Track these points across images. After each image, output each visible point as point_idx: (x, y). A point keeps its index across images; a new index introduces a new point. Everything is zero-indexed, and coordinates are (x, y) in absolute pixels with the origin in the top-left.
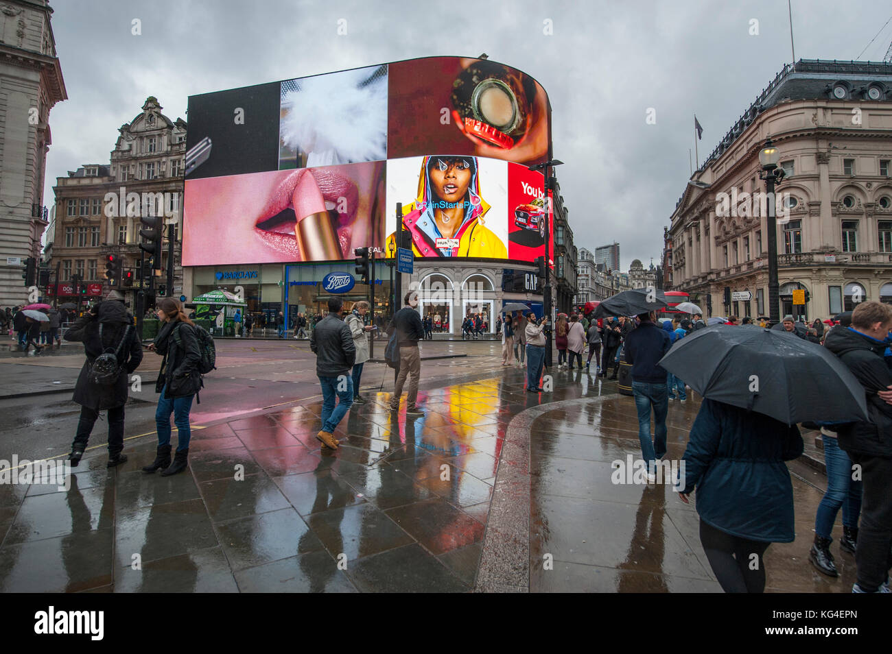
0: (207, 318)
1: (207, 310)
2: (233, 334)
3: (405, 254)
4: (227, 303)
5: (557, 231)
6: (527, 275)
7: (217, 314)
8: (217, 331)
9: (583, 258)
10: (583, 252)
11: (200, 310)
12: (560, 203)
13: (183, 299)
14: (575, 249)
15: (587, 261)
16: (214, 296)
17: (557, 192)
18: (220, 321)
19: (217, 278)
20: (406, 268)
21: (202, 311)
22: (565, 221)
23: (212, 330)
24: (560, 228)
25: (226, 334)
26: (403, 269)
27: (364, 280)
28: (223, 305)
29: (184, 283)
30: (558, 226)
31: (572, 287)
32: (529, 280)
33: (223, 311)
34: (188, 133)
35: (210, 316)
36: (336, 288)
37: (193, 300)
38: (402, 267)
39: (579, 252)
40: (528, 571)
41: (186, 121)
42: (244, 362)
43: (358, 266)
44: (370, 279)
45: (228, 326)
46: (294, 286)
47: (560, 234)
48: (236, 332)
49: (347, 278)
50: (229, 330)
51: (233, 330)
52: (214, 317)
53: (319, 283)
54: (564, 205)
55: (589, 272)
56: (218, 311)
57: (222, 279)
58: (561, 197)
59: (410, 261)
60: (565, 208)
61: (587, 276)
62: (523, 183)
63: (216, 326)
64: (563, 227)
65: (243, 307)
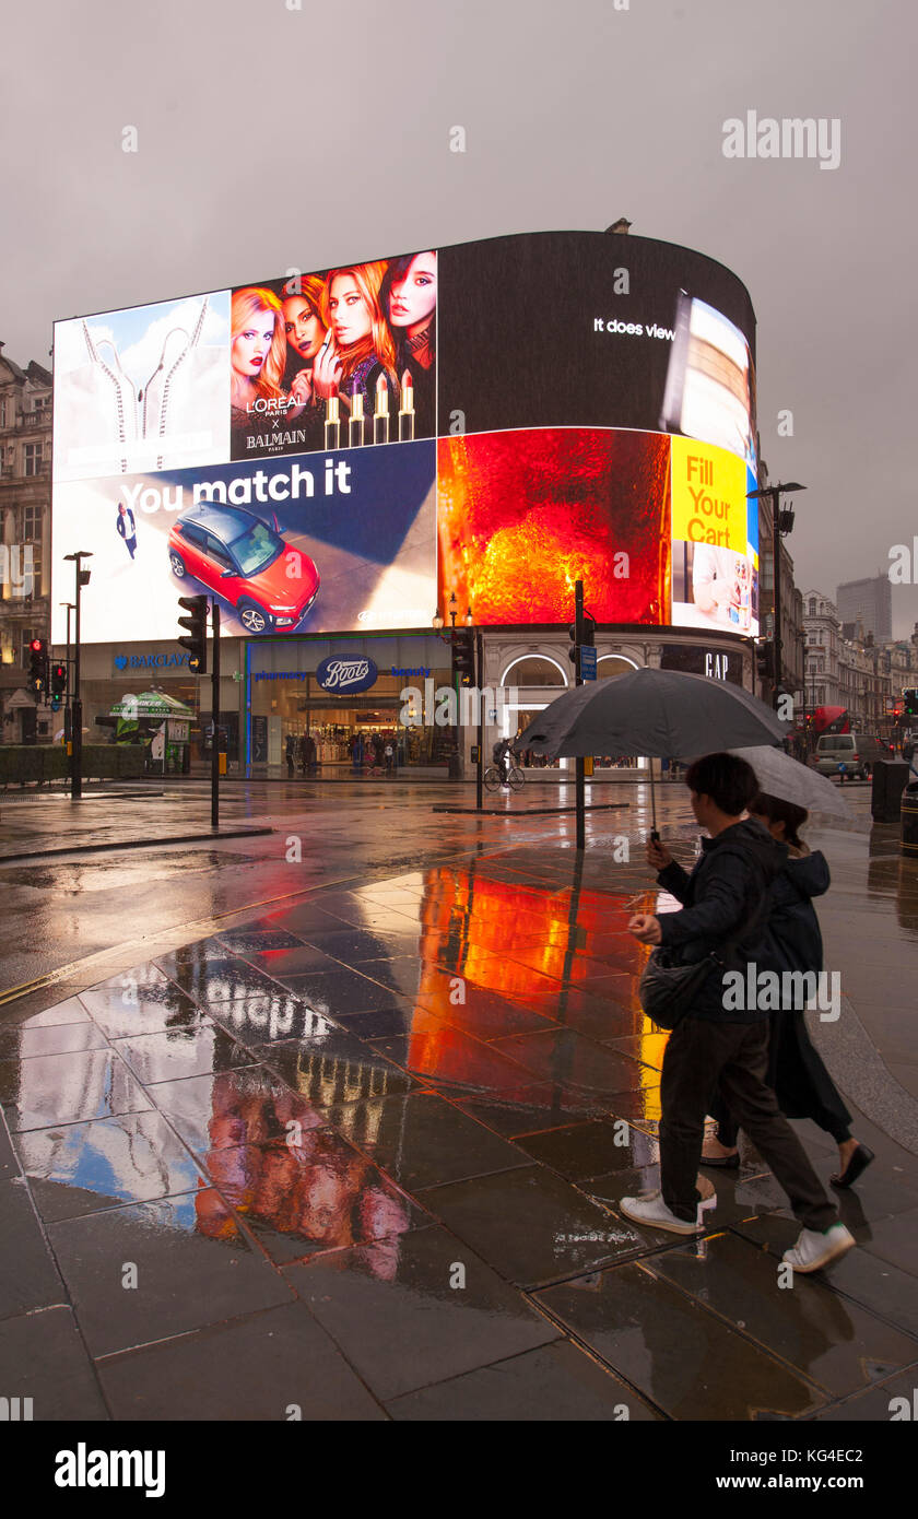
0: (137, 742)
1: (135, 729)
4: (170, 716)
6: (708, 657)
7: (153, 735)
8: (154, 765)
9: (813, 612)
10: (813, 601)
11: (123, 729)
14: (797, 595)
15: (822, 619)
16: (146, 703)
18: (158, 748)
19: (117, 666)
21: (127, 730)
23: (145, 763)
25: (169, 771)
28: (161, 720)
31: (791, 675)
32: (712, 666)
33: (162, 729)
35: (141, 739)
36: (342, 684)
39: (806, 600)
45: (171, 758)
46: (260, 682)
49: (363, 666)
52: (147, 741)
53: (308, 675)
55: (826, 643)
56: (153, 730)
57: (125, 669)
61: (822, 649)
63: (151, 756)
65: (191, 721)
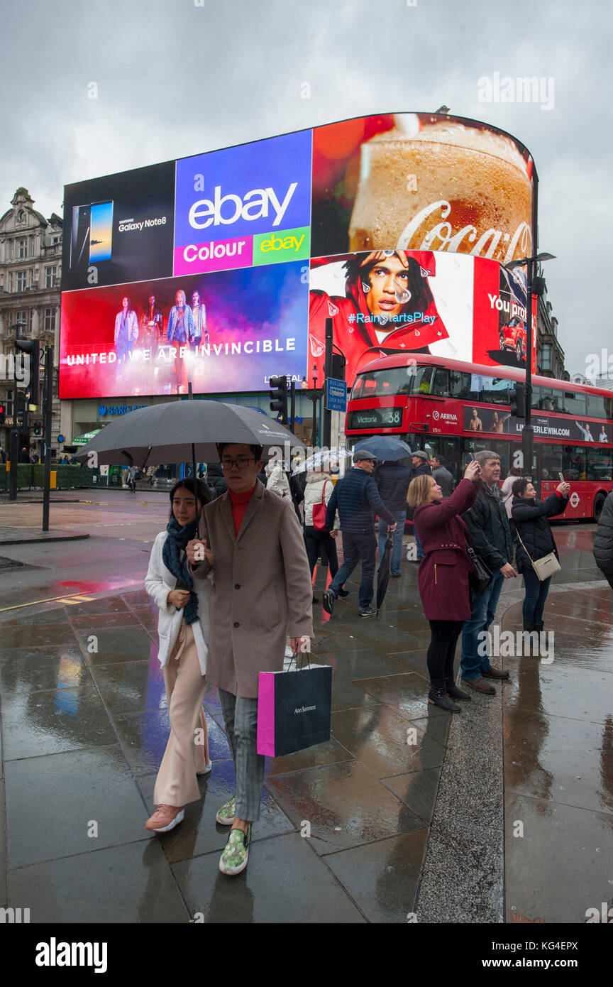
2: (119, 484)
3: (336, 387)
5: (542, 350)
8: (101, 479)
12: (547, 311)
13: (61, 439)
17: (544, 296)
18: (104, 468)
19: (100, 413)
20: (336, 404)
22: (554, 337)
23: (95, 478)
24: (546, 347)
25: (111, 483)
26: (334, 406)
27: (281, 418)
29: (62, 420)
30: (543, 344)
34: (64, 231)
37: (73, 440)
38: (332, 403)
40: (502, 809)
41: (62, 218)
42: (135, 519)
43: (273, 401)
44: (289, 416)
45: (113, 474)
47: (546, 355)
48: (123, 481)
50: (115, 479)
51: (119, 479)
54: (552, 314)
57: (105, 415)
58: (549, 303)
59: (343, 395)
60: (554, 319)
62: (490, 295)
63: (100, 473)
64: (551, 345)
